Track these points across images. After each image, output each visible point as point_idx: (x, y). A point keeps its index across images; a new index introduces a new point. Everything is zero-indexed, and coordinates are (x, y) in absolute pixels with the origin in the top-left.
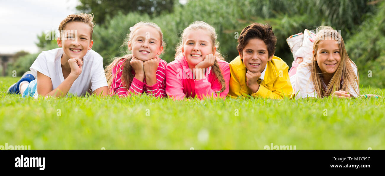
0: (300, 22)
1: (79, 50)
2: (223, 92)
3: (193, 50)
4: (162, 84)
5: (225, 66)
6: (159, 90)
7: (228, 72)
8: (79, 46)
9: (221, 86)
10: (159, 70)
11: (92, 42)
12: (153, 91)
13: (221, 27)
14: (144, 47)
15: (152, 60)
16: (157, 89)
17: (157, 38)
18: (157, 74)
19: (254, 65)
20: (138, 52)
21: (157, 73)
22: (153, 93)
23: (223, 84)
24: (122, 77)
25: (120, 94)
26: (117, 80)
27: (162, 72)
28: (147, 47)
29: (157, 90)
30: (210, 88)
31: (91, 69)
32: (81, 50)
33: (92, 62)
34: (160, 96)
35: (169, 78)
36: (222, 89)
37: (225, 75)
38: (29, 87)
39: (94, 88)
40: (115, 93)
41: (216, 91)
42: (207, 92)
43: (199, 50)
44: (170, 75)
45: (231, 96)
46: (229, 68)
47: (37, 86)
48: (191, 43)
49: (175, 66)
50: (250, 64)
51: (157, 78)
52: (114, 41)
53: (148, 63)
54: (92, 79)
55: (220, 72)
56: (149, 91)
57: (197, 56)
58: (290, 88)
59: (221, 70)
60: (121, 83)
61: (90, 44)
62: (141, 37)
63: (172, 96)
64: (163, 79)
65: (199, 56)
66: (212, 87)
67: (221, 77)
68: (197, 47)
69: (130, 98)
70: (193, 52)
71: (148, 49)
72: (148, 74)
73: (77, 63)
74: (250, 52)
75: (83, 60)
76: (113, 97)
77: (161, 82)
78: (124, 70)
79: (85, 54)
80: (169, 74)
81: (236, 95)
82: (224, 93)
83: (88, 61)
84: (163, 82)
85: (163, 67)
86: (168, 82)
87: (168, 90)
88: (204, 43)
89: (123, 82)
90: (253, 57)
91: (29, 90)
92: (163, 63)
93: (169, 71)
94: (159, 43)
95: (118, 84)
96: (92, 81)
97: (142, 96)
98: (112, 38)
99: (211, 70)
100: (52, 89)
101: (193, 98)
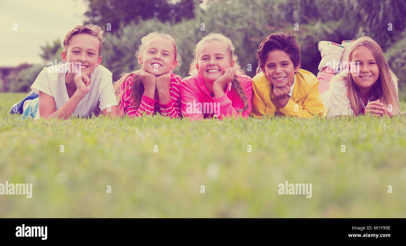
0: (335, 28)
1: (86, 67)
2: (245, 110)
3: (209, 65)
4: (177, 102)
5: (246, 82)
6: (174, 109)
7: (250, 88)
8: (86, 62)
9: (244, 104)
10: (173, 87)
11: (100, 58)
12: (167, 109)
13: (246, 33)
14: (156, 59)
15: (165, 75)
16: (171, 107)
17: (170, 50)
18: (171, 91)
19: (279, 79)
20: (149, 65)
21: (170, 89)
22: (167, 112)
23: (246, 102)
24: (131, 95)
25: (130, 114)
26: (126, 99)
27: (176, 88)
28: (160, 59)
29: (172, 109)
30: (231, 106)
31: (99, 87)
32: (88, 67)
33: (101, 79)
34: (176, 116)
35: (183, 95)
36: (245, 107)
37: (247, 91)
38: (30, 106)
39: (102, 108)
40: (125, 113)
41: (238, 110)
42: (228, 111)
43: (215, 64)
44: (185, 92)
45: (254, 116)
46: (251, 83)
47: (38, 106)
48: (206, 58)
49: (190, 82)
50: (275, 79)
51: (171, 95)
52: (128, 51)
53: (161, 79)
54: (100, 97)
55: (241, 89)
56: (163, 110)
57: (214, 71)
58: (321, 105)
59: (242, 86)
60: (131, 102)
61: (98, 61)
62: (153, 48)
63: (188, 116)
64: (178, 96)
65: (216, 71)
66: (234, 105)
67: (243, 94)
68: (213, 61)
69: (142, 119)
70: (209, 68)
71: (161, 61)
72: (161, 91)
73: (83, 80)
74: (273, 66)
75: (90, 77)
76: (123, 117)
77: (176, 100)
78: (133, 87)
79: (92, 71)
80: (183, 91)
81: (260, 114)
82: (246, 112)
83: (96, 78)
84: (178, 100)
85: (177, 83)
86: (183, 100)
87: (183, 109)
88: (219, 56)
89: (133, 100)
90: (276, 71)
91: (30, 109)
92: (177, 78)
93: (184, 88)
94: (172, 56)
95: (128, 102)
96: (100, 100)
97: (155, 116)
98: (126, 48)
99: (231, 87)
100: (55, 109)
101: (212, 118)
